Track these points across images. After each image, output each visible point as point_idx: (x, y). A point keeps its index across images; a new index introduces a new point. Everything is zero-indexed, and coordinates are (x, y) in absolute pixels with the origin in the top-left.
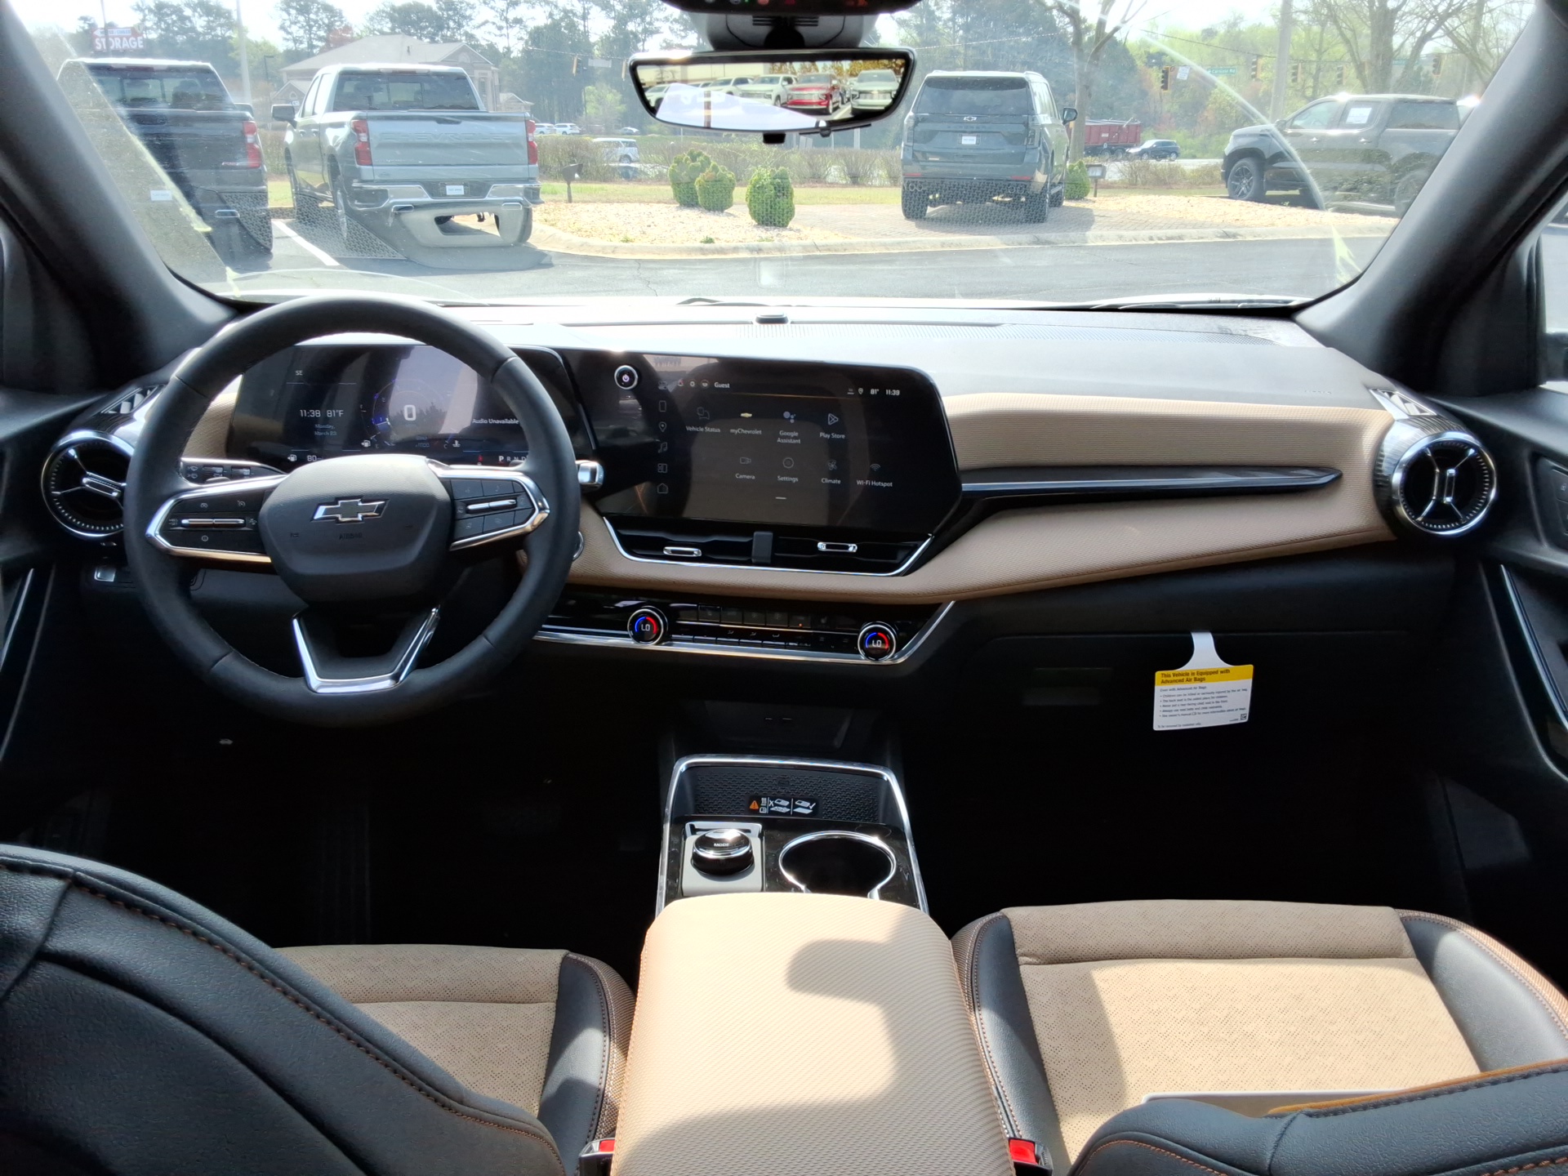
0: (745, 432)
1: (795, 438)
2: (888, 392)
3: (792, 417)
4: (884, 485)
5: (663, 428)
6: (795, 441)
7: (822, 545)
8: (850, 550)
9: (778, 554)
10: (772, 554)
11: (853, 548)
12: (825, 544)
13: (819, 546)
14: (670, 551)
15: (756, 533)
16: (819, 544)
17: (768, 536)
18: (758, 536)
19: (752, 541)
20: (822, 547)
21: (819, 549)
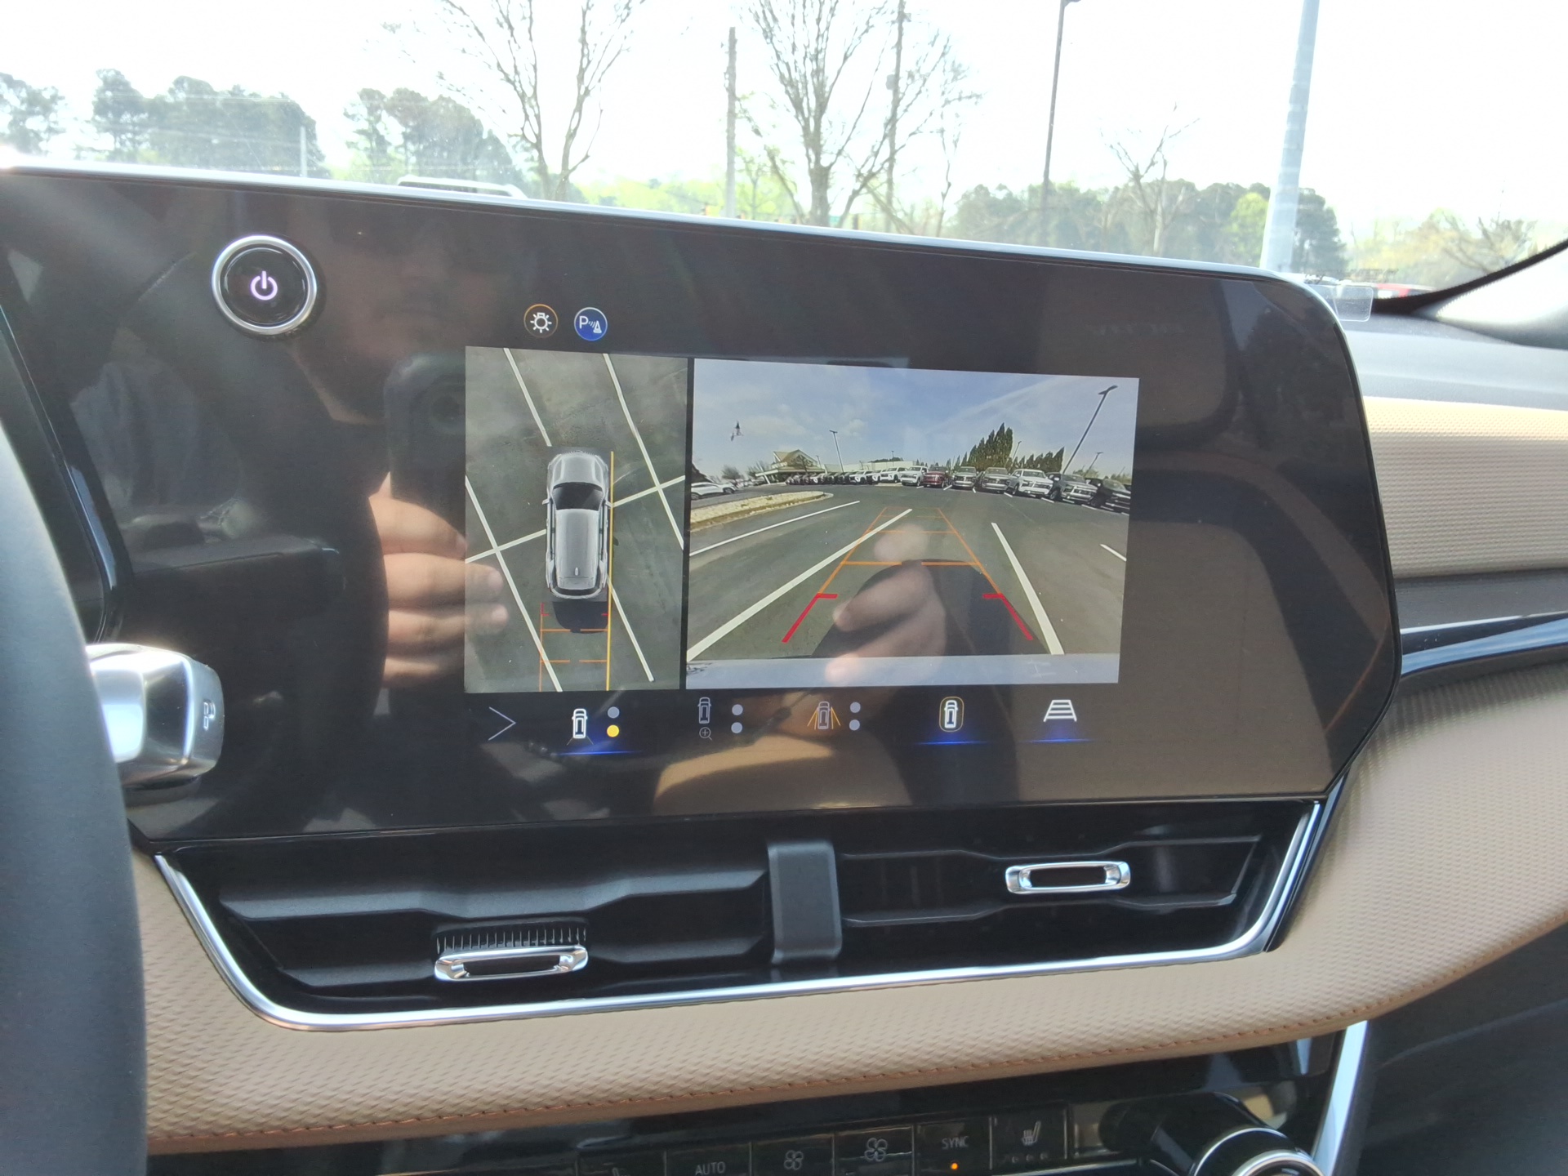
7: (1017, 873)
8: (1110, 884)
9: (857, 921)
10: (843, 923)
11: (1117, 875)
12: (1026, 869)
13: (1010, 881)
14: (462, 966)
15: (773, 852)
16: (1009, 870)
17: (820, 859)
18: (783, 860)
19: (764, 882)
20: (1019, 879)
21: (1010, 890)
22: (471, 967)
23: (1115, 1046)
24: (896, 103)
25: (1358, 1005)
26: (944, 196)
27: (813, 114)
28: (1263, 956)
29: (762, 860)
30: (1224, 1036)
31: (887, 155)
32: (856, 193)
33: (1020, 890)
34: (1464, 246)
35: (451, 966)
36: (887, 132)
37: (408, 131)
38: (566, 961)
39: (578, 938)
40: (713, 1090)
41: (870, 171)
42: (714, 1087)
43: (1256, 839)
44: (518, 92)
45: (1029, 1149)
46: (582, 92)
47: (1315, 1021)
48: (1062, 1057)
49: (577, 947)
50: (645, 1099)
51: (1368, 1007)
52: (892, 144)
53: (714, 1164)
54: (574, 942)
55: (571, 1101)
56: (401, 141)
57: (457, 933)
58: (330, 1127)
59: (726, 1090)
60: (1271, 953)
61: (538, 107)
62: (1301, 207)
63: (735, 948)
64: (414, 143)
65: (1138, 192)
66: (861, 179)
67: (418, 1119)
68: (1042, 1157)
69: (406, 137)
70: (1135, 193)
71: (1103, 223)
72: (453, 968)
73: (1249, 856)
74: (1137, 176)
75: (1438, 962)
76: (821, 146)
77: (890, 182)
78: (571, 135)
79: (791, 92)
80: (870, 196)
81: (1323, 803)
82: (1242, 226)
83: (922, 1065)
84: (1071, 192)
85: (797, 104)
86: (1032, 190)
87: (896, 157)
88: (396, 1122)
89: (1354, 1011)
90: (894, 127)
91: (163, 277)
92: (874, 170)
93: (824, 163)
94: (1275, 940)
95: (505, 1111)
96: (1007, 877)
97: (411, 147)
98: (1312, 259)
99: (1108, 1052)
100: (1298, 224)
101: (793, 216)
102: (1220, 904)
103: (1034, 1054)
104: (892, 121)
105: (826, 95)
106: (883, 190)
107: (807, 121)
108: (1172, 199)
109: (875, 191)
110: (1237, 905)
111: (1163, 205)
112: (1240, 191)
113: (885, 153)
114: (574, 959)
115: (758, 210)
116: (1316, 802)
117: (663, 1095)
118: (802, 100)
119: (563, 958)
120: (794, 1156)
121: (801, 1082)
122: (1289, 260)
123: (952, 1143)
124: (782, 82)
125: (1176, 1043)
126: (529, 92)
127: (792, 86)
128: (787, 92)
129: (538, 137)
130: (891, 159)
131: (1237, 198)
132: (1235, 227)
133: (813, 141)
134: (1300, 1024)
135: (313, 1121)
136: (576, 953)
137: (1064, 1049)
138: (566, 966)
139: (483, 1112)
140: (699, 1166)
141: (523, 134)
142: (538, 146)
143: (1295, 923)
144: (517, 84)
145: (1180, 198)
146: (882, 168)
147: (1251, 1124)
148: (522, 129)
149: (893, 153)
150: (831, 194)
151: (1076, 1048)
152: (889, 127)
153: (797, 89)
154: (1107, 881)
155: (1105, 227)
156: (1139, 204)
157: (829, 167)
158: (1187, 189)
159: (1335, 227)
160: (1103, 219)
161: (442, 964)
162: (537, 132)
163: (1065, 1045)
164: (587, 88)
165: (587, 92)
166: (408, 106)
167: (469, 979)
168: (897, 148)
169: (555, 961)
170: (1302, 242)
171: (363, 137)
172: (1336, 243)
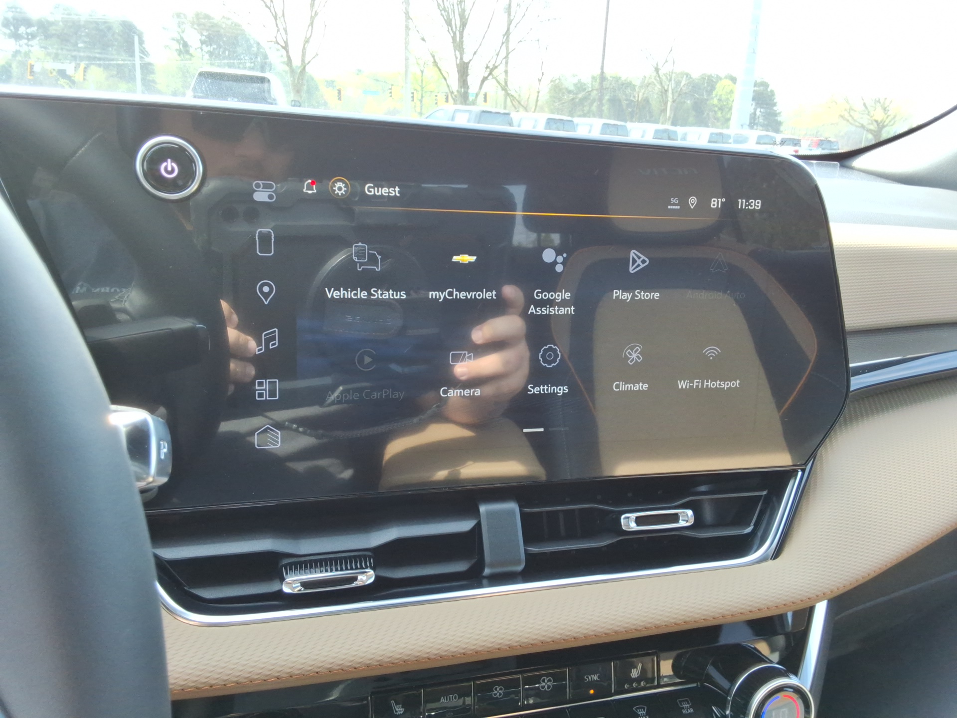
0: (462, 295)
1: (564, 303)
2: (742, 203)
3: (560, 259)
4: (726, 385)
5: (266, 295)
6: (563, 311)
7: (628, 518)
8: (682, 523)
9: (534, 549)
10: (526, 550)
11: (686, 518)
12: (633, 516)
13: (623, 522)
14: (299, 584)
15: (483, 509)
16: (623, 517)
17: (511, 513)
18: (490, 514)
19: (478, 527)
20: (629, 522)
21: (624, 528)
22: (305, 585)
23: (688, 619)
24: (510, 23)
25: (825, 590)
26: (540, 80)
27: (458, 29)
28: (770, 563)
29: (476, 513)
30: (750, 612)
31: (505, 55)
32: (485, 79)
33: (630, 528)
34: (852, 113)
35: (292, 584)
36: (504, 41)
37: (203, 38)
38: (361, 579)
39: (368, 565)
40: (453, 654)
41: (494, 65)
42: (454, 652)
43: (765, 493)
44: (272, 13)
45: (635, 680)
46: (313, 15)
47: (801, 601)
48: (657, 627)
49: (367, 570)
50: (413, 661)
51: (831, 592)
52: (507, 48)
53: (451, 696)
54: (367, 567)
55: (370, 664)
56: (199, 45)
57: (295, 564)
58: (225, 685)
59: (461, 654)
60: (774, 560)
61: (286, 23)
62: (756, 89)
63: (460, 567)
64: (207, 46)
65: (658, 79)
66: (488, 70)
67: (278, 678)
68: (642, 684)
69: (202, 42)
70: (655, 79)
71: (637, 99)
72: (294, 586)
73: (760, 503)
74: (657, 70)
75: (871, 564)
76: (463, 49)
77: (506, 72)
78: (307, 41)
79: (444, 15)
80: (494, 80)
81: (803, 471)
82: (720, 100)
83: (575, 635)
84: (617, 79)
85: (449, 23)
86: (594, 78)
87: (509, 56)
88: (265, 680)
89: (824, 594)
90: (508, 37)
91: (83, 149)
92: (496, 65)
93: (466, 60)
94: (777, 553)
95: (330, 671)
96: (622, 521)
97: (206, 48)
98: (761, 120)
99: (683, 623)
100: (754, 99)
101: (447, 93)
102: (745, 533)
103: (640, 626)
104: (507, 34)
105: (467, 17)
106: (501, 78)
107: (455, 33)
108: (678, 83)
109: (497, 78)
110: (754, 532)
111: (673, 86)
112: (719, 78)
113: (503, 54)
114: (366, 577)
115: (424, 89)
116: (799, 470)
117: (425, 658)
118: (451, 20)
119: (360, 577)
120: (498, 689)
121: (505, 647)
122: (747, 121)
123: (590, 678)
124: (439, 8)
125: (722, 616)
126: (280, 14)
127: (445, 11)
128: (442, 14)
129: (286, 43)
130: (507, 57)
131: (716, 83)
132: (715, 101)
133: (459, 46)
134: (793, 603)
135: (214, 682)
136: (368, 574)
137: (658, 622)
138: (362, 582)
139: (317, 673)
140: (442, 698)
141: (276, 40)
142: (286, 48)
143: (788, 542)
144: (272, 8)
145: (683, 83)
146: (501, 63)
147: (765, 662)
148: (276, 37)
149: (508, 54)
150: (470, 79)
151: (665, 622)
152: (506, 37)
153: (448, 13)
154: (680, 521)
155: (638, 100)
156: (659, 86)
157: (469, 63)
158: (687, 76)
159: (775, 101)
160: (637, 96)
161: (287, 583)
162: (285, 40)
163: (659, 620)
164: (316, 12)
165: (316, 14)
166: (202, 22)
167: (303, 591)
168: (510, 51)
169: (355, 579)
170: (755, 110)
171: (175, 42)
172: (776, 111)
